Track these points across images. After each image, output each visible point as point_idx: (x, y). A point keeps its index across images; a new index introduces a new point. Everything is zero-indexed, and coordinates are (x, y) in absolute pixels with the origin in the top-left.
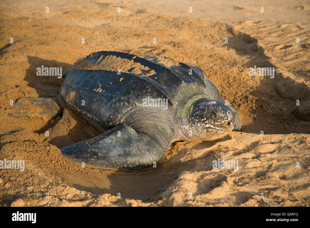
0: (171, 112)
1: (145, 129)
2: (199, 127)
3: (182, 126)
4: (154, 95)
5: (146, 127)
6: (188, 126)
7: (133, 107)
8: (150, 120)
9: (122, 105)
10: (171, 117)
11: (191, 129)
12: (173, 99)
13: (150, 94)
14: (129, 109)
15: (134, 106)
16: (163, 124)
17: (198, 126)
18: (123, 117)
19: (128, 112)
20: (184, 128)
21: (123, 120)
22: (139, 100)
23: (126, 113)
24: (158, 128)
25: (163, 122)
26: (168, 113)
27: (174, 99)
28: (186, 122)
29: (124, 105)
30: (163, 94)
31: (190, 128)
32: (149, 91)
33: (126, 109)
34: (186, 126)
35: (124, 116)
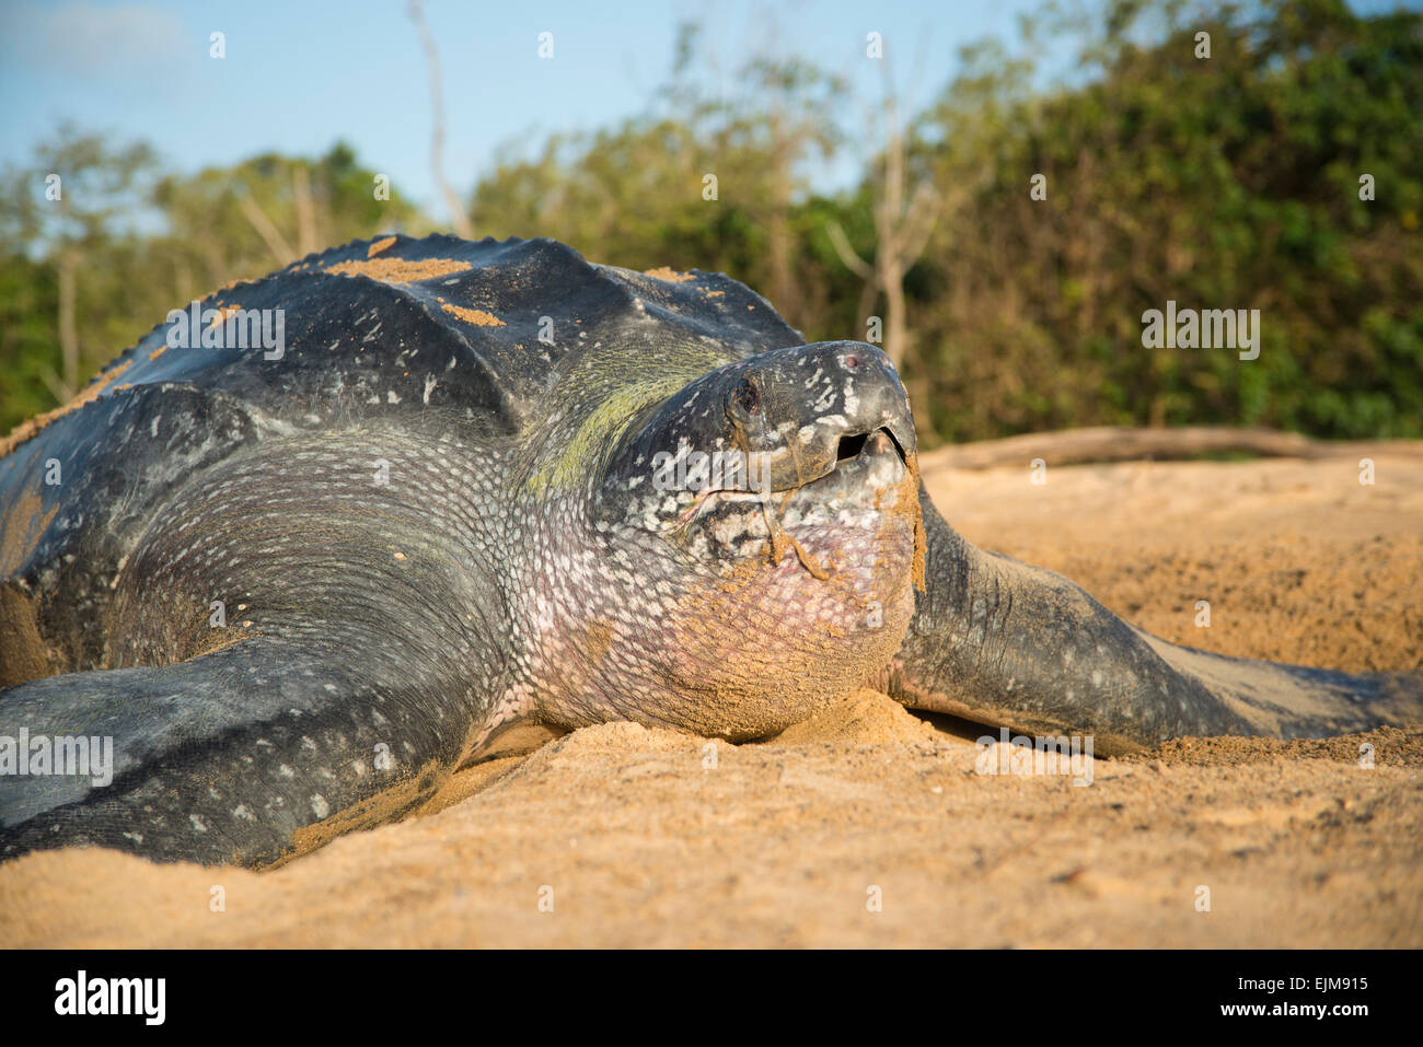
0: (497, 481)
1: (288, 566)
2: (652, 535)
3: (553, 563)
4: (400, 362)
5: (295, 552)
6: (588, 556)
7: (226, 439)
8: (328, 509)
9: (155, 433)
10: (493, 509)
11: (611, 577)
12: (521, 383)
13: (369, 357)
14: (192, 459)
15: (236, 435)
16: (427, 535)
17: (644, 530)
18: (138, 517)
19: (183, 478)
20: (568, 579)
21: (136, 540)
22: (282, 392)
23: (169, 485)
24: (388, 555)
25: (429, 527)
26: (476, 486)
27: (535, 384)
28: (578, 527)
29: (167, 431)
30: (462, 346)
31: (604, 570)
32: (367, 339)
33: (175, 456)
34: (576, 556)
35: (148, 505)
